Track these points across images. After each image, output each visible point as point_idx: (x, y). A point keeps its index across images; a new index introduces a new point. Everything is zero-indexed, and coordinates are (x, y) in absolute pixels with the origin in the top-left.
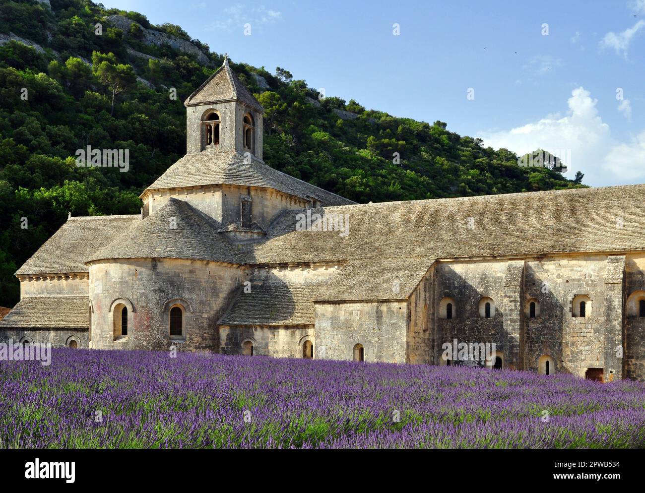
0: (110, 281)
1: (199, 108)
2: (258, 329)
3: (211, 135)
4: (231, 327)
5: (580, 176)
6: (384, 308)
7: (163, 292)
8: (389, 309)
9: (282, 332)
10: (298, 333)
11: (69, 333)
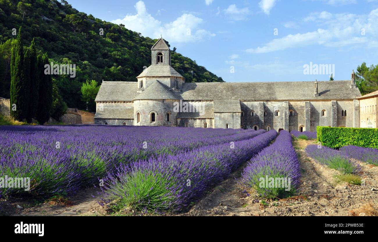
0: (149, 105)
1: (156, 51)
2: (190, 119)
3: (160, 59)
4: (181, 119)
5: (175, 49)
6: (234, 114)
7: (166, 109)
8: (236, 114)
9: (198, 120)
10: (203, 121)
11: (123, 120)
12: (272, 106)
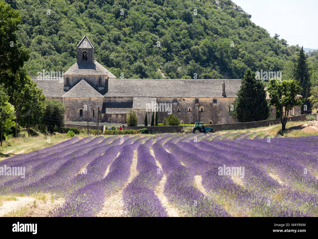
1: (81, 50)
4: (105, 114)
7: (92, 106)
9: (119, 115)
10: (124, 116)
12: (185, 103)
